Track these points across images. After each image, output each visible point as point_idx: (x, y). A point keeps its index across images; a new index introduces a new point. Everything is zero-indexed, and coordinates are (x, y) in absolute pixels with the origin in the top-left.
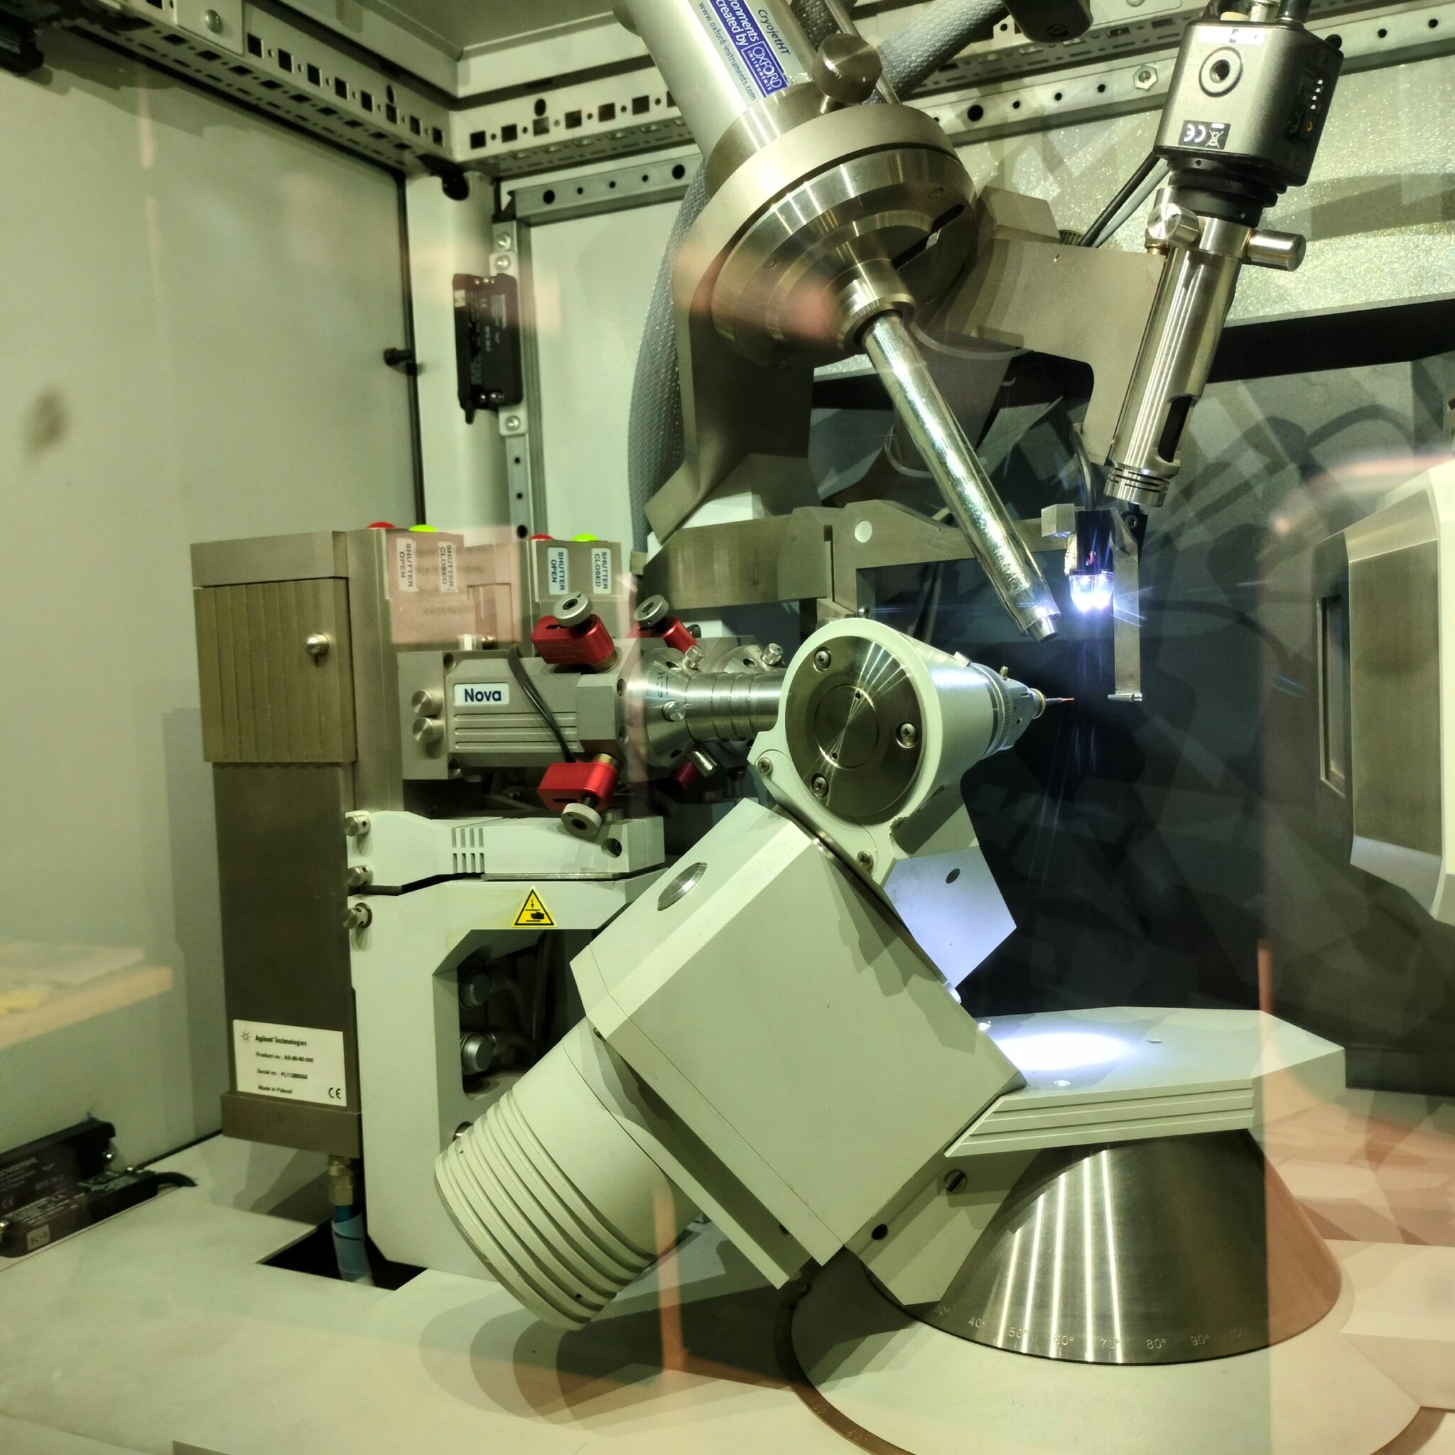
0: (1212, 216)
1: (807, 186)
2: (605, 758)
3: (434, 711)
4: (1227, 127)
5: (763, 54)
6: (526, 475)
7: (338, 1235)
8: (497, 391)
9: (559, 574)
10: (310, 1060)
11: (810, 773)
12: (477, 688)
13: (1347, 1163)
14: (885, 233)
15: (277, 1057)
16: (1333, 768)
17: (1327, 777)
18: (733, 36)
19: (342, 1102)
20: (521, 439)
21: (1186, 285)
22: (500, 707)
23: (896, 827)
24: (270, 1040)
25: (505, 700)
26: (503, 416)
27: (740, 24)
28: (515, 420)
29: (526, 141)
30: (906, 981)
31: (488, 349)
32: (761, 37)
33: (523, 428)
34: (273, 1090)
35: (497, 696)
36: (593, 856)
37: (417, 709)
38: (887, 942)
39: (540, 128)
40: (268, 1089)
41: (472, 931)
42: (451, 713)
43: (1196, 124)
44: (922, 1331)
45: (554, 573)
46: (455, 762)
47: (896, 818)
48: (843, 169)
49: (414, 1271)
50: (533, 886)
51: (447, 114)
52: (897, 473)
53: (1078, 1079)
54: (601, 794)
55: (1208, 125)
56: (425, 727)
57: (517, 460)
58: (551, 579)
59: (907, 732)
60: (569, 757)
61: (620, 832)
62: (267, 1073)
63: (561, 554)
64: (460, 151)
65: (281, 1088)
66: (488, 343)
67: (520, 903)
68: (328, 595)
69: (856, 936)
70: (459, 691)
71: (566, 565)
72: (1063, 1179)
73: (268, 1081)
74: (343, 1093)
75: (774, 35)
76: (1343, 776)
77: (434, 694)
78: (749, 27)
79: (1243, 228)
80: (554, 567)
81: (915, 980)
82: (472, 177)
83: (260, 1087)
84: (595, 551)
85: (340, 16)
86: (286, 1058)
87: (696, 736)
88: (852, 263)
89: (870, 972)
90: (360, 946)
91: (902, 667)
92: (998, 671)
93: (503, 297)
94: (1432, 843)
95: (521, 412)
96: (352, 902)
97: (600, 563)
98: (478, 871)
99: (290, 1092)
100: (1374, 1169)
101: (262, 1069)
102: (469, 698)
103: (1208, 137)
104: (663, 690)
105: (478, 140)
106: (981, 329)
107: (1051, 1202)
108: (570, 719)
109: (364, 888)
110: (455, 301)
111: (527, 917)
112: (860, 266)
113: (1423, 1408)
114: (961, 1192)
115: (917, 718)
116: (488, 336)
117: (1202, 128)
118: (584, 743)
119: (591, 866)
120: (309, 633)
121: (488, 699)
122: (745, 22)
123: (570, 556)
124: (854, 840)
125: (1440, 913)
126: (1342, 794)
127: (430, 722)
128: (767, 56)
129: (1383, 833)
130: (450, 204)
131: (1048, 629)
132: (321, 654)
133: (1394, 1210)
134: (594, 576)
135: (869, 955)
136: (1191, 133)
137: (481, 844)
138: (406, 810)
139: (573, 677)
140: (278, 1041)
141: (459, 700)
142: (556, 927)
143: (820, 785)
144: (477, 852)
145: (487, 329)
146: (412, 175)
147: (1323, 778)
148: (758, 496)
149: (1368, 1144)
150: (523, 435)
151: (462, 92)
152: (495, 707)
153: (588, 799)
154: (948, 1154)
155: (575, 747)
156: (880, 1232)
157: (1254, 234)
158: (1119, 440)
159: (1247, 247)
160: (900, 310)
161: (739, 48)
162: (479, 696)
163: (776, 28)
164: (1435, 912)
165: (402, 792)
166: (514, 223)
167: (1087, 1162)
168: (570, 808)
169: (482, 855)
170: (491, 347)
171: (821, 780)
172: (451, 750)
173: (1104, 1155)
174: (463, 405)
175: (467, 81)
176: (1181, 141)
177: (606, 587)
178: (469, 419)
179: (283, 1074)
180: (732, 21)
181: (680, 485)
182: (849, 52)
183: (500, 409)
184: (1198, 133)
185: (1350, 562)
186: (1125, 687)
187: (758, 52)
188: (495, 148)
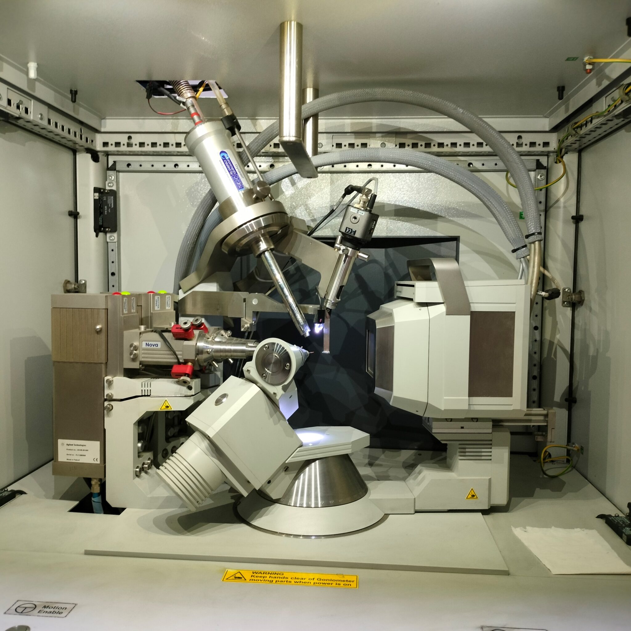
0: (351, 248)
1: (252, 222)
2: (190, 364)
3: (136, 348)
4: (356, 231)
5: (237, 178)
6: (116, 255)
7: (94, 501)
8: (109, 228)
9: (158, 304)
10: (87, 450)
11: (262, 374)
12: (150, 343)
13: (365, 466)
14: (269, 232)
15: (75, 450)
16: (369, 369)
17: (368, 371)
18: (229, 171)
19: (98, 462)
20: (115, 243)
21: (345, 261)
22: (157, 349)
23: (282, 387)
24: (72, 445)
25: (159, 346)
26: (108, 235)
27: (231, 168)
28: (112, 237)
29: (123, 148)
30: (279, 421)
31: (106, 214)
32: (237, 173)
33: (116, 240)
34: (73, 460)
35: (156, 345)
36: (184, 390)
37: (132, 348)
38: (275, 413)
39: (129, 145)
40: (70, 460)
41: (147, 412)
42: (141, 350)
43: (349, 229)
44: (277, 505)
45: (156, 303)
46: (141, 363)
47: (283, 384)
48: (261, 218)
49: (123, 509)
50: (166, 399)
51: (95, 135)
52: (257, 280)
53: (314, 444)
54: (190, 374)
55: (352, 230)
56: (134, 353)
57: (112, 250)
58: (155, 305)
59: (288, 365)
60: (179, 363)
61: (192, 384)
62: (70, 455)
63: (158, 298)
64: (99, 147)
65: (75, 459)
66: (106, 212)
67: (161, 404)
68: (103, 314)
69: (269, 411)
70: (144, 344)
71: (159, 301)
72: (307, 469)
73: (69, 457)
74: (99, 460)
75: (240, 173)
76: (373, 373)
77: (136, 343)
78: (233, 169)
79: (357, 251)
80: (156, 302)
81: (281, 421)
82: (100, 155)
83: (67, 459)
84: (167, 296)
85: (74, 112)
86: (78, 450)
87: (214, 358)
88: (260, 238)
89: (271, 419)
90: (108, 416)
91: (285, 349)
92: (301, 347)
93: (112, 197)
94: (391, 389)
95: (115, 235)
96: (106, 403)
97: (168, 300)
98: (149, 394)
99: (79, 460)
100: (371, 467)
101: (68, 454)
102: (147, 346)
103: (351, 232)
104: (207, 345)
105: (105, 144)
106: (289, 253)
107: (304, 475)
108: (180, 353)
109: (111, 399)
110: (94, 196)
111: (164, 407)
112: (262, 238)
113: (385, 514)
114: (287, 471)
115: (290, 363)
116: (106, 209)
117: (350, 230)
118: (184, 360)
119: (183, 393)
120: (96, 325)
121: (154, 346)
122: (232, 168)
123: (161, 298)
124: (271, 389)
125: (392, 404)
126: (373, 377)
127: (135, 352)
128: (238, 179)
129: (381, 387)
130: (92, 163)
131: (308, 334)
132: (99, 332)
133: (376, 476)
134: (166, 304)
135: (271, 416)
136: (348, 230)
137: (150, 387)
138: (124, 376)
139: (182, 341)
140: (75, 445)
141: (144, 345)
142: (173, 410)
143: (264, 376)
144: (149, 389)
145: (106, 207)
146: (80, 151)
147: (367, 371)
148: (218, 284)
149: (369, 461)
150: (116, 242)
151: (103, 130)
152: (156, 349)
153: (187, 375)
154: (286, 462)
155: (181, 361)
156: (269, 482)
157: (359, 252)
158: (327, 293)
159: (358, 255)
160: (272, 250)
161: (231, 175)
162: (151, 345)
163: (240, 170)
164: (391, 403)
165: (123, 372)
166: (115, 171)
167: (313, 464)
168: (182, 378)
169: (150, 390)
170: (107, 213)
171: (264, 375)
172: (140, 360)
173: (317, 461)
174: (95, 231)
175: (105, 127)
176: (345, 231)
177: (169, 307)
178: (97, 236)
179: (76, 455)
180: (229, 167)
181: (192, 277)
182: (263, 186)
183: (107, 233)
184: (349, 231)
185: (377, 328)
186: (326, 350)
187: (236, 177)
188: (111, 148)
